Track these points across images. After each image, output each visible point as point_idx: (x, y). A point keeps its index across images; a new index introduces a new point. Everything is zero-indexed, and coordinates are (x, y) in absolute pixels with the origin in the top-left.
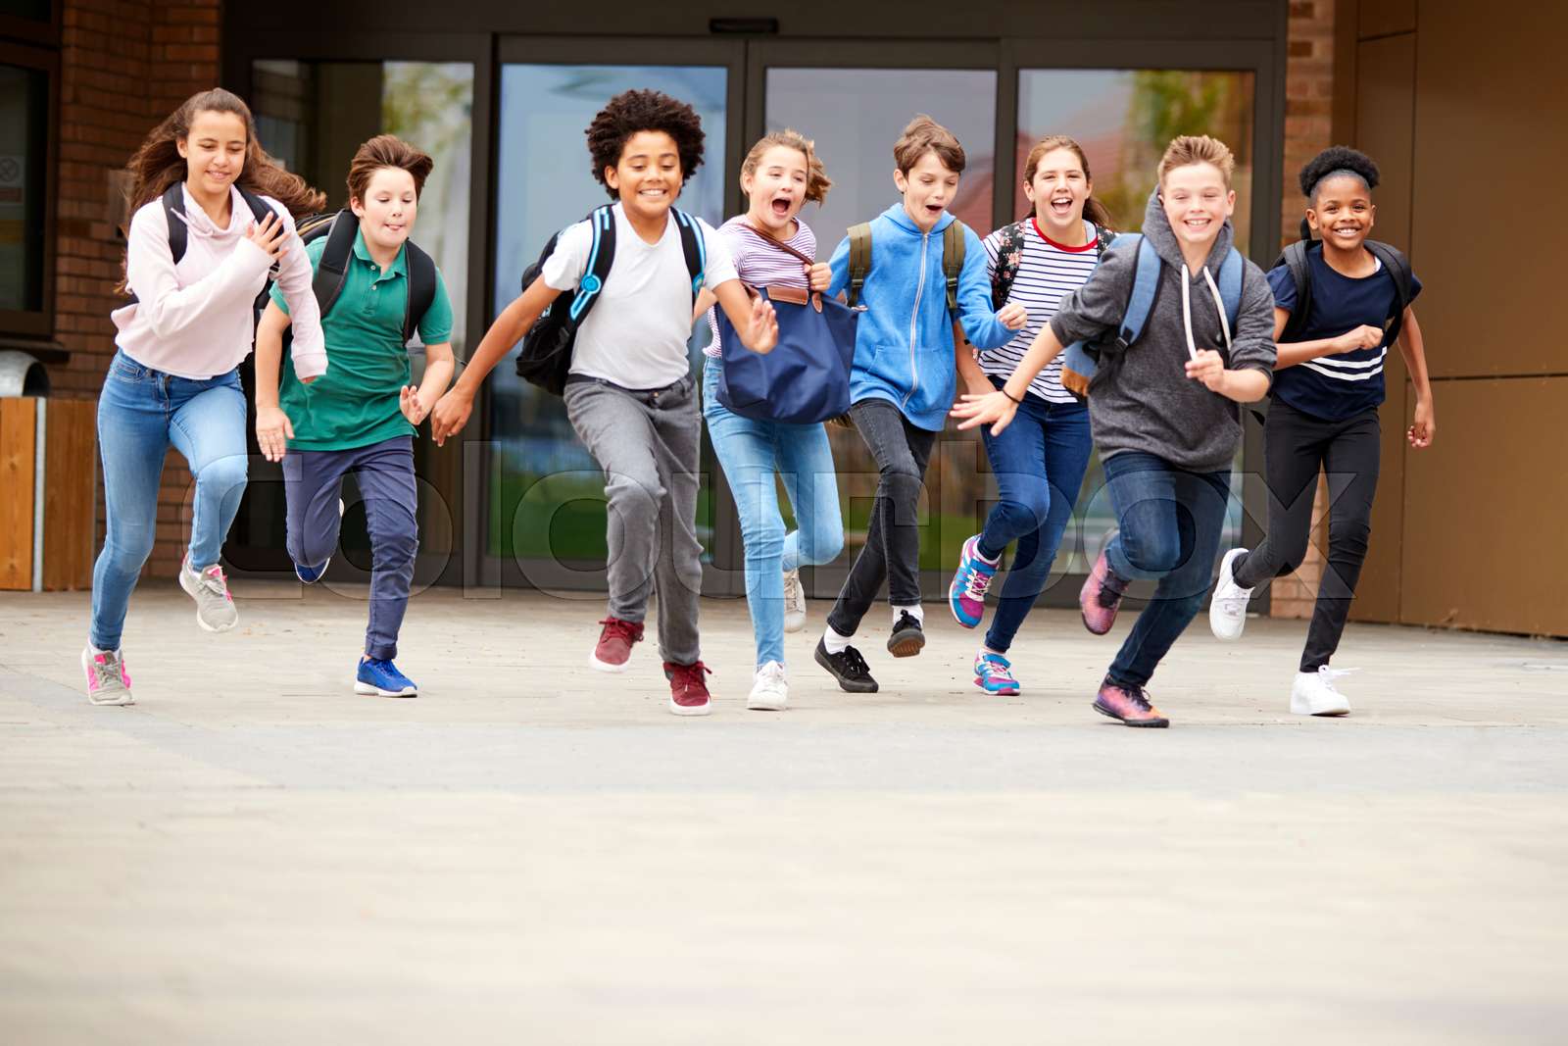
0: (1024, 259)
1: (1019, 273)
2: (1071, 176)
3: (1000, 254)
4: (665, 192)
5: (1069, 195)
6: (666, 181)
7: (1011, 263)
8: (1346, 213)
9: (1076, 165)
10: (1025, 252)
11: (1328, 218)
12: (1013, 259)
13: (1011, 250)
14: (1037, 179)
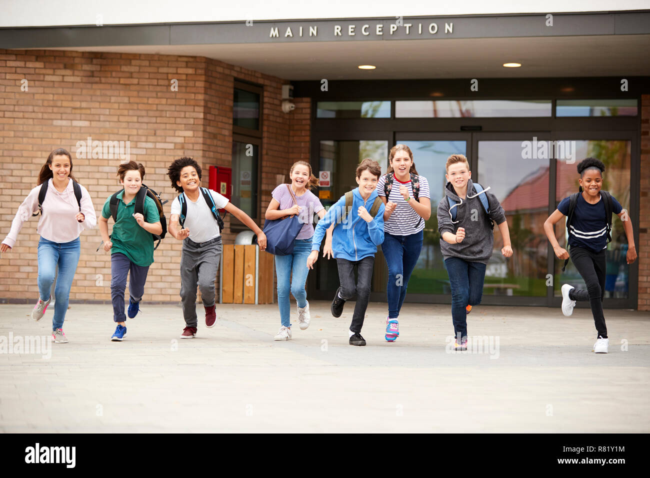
0: (393, 188)
1: (391, 193)
2: (406, 160)
3: (385, 186)
4: (195, 183)
5: (405, 167)
6: (195, 179)
7: (388, 188)
8: (593, 183)
9: (407, 155)
10: (393, 186)
11: (587, 184)
12: (389, 187)
13: (388, 184)
14: (394, 160)
